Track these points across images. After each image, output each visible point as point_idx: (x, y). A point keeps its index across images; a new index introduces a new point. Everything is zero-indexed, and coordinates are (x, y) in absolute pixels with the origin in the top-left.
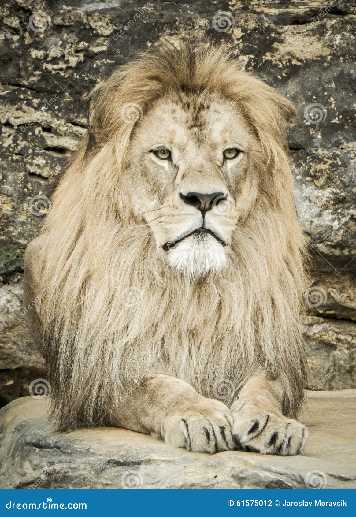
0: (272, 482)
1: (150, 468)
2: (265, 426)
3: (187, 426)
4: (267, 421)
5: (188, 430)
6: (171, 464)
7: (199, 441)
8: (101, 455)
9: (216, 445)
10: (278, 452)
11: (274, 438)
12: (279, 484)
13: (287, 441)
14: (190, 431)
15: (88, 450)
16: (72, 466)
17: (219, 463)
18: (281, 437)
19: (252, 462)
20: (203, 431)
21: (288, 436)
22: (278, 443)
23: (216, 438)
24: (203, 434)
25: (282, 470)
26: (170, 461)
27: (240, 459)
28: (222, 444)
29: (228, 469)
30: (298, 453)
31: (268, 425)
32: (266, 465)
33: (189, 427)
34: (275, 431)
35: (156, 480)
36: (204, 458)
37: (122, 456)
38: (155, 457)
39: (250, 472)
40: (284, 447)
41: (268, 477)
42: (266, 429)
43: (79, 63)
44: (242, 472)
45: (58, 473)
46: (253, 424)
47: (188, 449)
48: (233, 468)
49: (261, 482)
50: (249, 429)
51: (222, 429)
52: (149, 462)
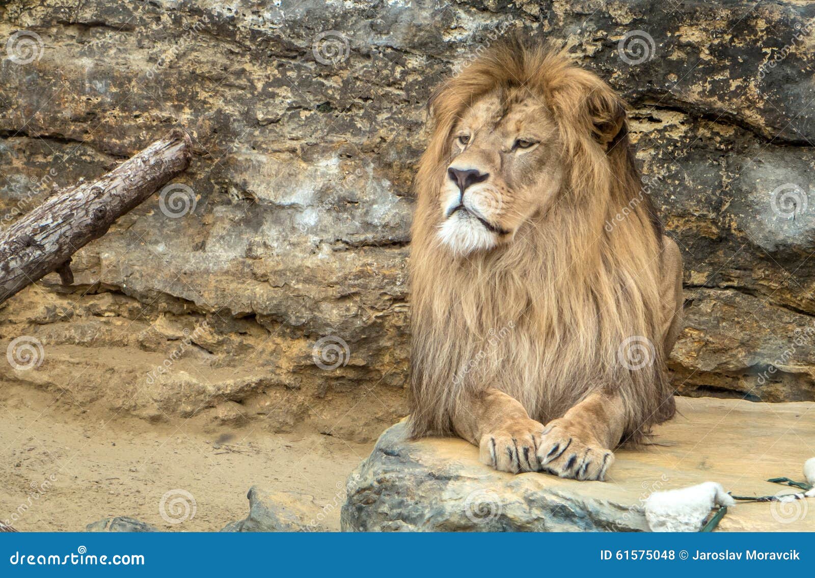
0: (557, 506)
1: (458, 483)
2: (565, 450)
3: (494, 445)
4: (569, 445)
5: (494, 449)
6: (475, 482)
7: (503, 461)
8: (426, 467)
9: (519, 466)
10: (575, 477)
11: (572, 461)
12: (563, 508)
13: (584, 466)
14: (496, 449)
15: (418, 461)
16: (401, 475)
17: (517, 484)
18: (579, 461)
19: (544, 485)
20: (507, 451)
21: (587, 461)
22: (576, 467)
23: (518, 460)
24: (507, 454)
25: (568, 496)
26: (475, 479)
27: (536, 482)
28: (524, 465)
29: (523, 491)
30: (598, 479)
31: (569, 448)
32: (555, 490)
33: (496, 446)
34: (574, 455)
35: (459, 497)
36: (507, 477)
37: (439, 470)
38: (462, 473)
39: (540, 494)
40: (581, 472)
41: (554, 501)
42: (566, 452)
43: (597, 53)
44: (532, 495)
45: (388, 481)
46: (554, 447)
47: (495, 468)
48: (527, 490)
49: (548, 506)
50: (550, 451)
51: (526, 451)
52: (457, 478)
